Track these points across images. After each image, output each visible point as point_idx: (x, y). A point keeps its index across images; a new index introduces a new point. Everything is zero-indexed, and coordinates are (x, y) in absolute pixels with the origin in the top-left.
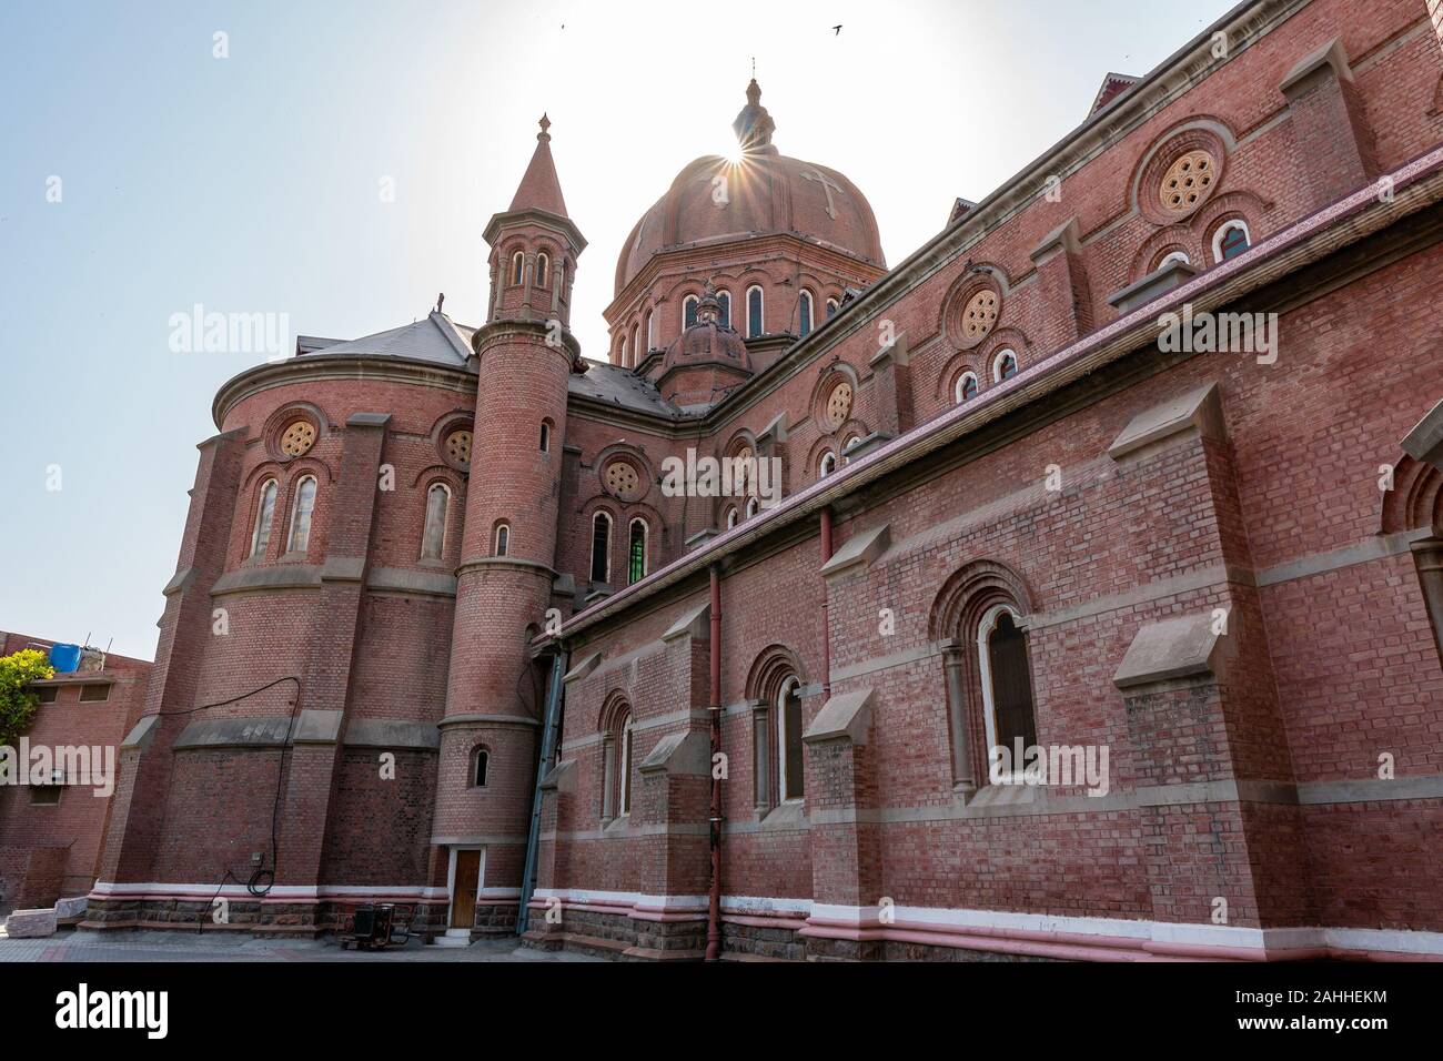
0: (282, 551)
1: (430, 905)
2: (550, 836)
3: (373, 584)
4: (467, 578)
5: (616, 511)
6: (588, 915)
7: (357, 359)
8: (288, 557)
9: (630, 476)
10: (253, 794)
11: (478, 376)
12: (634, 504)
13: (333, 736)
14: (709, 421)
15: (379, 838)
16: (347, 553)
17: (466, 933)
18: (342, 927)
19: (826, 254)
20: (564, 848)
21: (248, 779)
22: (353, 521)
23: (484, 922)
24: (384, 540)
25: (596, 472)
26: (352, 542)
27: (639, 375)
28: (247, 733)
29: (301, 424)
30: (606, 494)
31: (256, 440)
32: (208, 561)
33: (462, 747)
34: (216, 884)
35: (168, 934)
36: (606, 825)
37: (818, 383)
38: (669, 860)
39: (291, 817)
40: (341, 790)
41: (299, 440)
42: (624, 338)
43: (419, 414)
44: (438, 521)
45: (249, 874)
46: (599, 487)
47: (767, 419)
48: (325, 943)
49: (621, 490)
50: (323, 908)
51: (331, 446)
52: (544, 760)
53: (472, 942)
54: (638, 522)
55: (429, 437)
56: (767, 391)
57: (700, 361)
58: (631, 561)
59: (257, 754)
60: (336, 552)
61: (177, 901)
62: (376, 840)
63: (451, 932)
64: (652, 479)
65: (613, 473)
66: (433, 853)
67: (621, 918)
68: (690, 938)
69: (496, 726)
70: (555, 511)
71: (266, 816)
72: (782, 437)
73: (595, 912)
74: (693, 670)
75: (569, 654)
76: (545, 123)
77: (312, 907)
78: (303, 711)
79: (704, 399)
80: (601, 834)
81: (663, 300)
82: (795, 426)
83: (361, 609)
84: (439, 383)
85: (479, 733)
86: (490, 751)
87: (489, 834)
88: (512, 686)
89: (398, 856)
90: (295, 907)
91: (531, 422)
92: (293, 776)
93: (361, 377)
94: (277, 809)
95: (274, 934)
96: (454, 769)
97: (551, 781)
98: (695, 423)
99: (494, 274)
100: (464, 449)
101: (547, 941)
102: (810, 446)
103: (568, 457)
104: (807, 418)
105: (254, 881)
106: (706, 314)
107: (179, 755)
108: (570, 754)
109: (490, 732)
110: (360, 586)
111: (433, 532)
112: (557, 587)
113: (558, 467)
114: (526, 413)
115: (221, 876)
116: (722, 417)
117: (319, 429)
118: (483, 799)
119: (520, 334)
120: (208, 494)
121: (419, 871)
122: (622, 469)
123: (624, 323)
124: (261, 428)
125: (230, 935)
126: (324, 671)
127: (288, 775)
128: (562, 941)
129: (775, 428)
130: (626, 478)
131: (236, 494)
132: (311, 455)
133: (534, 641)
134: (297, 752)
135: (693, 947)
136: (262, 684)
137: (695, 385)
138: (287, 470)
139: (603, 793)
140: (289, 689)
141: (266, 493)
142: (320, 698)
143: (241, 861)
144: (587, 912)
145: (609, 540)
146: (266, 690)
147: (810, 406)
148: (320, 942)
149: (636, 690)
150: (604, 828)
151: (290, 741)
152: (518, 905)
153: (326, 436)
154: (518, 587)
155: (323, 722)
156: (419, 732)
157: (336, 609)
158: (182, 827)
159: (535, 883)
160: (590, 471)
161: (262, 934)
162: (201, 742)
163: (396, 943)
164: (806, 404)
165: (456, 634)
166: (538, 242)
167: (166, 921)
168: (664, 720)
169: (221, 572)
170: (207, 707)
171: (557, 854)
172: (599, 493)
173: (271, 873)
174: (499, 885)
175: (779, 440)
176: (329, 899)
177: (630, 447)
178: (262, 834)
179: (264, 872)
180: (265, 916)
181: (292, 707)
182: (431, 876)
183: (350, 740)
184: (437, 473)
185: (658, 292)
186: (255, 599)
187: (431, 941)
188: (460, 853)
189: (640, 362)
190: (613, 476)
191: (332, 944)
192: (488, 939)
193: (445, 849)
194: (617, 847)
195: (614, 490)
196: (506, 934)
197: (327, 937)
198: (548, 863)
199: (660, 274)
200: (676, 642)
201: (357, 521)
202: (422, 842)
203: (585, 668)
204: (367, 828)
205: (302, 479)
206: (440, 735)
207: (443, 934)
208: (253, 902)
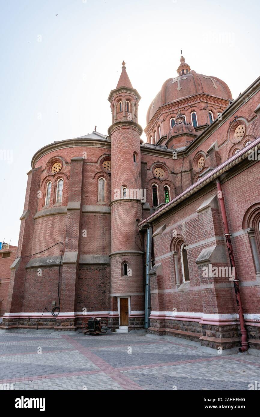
0: (54, 203)
1: (113, 318)
2: (155, 292)
3: (84, 211)
4: (114, 206)
5: (159, 183)
6: (176, 322)
7: (72, 141)
8: (56, 204)
9: (162, 172)
10: (51, 282)
11: (111, 143)
12: (164, 180)
13: (76, 261)
14: (186, 152)
15: (93, 295)
16: (74, 201)
17: (126, 327)
18: (84, 326)
19: (216, 99)
20: (161, 296)
21: (49, 277)
22: (76, 190)
23: (132, 324)
24: (86, 197)
25: (151, 171)
26: (76, 197)
27: (158, 145)
28: (48, 261)
29: (57, 163)
30: (155, 178)
31: (44, 170)
32: (32, 208)
33: (118, 262)
34: (42, 312)
35: (28, 330)
36: (178, 286)
37: (229, 128)
38: (217, 299)
39: (64, 289)
40: (79, 279)
41: (57, 168)
42: (151, 136)
43: (93, 156)
44: (102, 190)
45: (52, 308)
46: (152, 176)
47: (209, 145)
48: (78, 332)
49: (159, 177)
50: (77, 320)
51: (67, 169)
52: (148, 265)
53: (129, 331)
54: (166, 187)
55: (97, 163)
56: (208, 136)
57: (180, 134)
58: (165, 199)
59: (51, 268)
60: (71, 200)
61: (30, 318)
62: (92, 296)
63: (121, 327)
64: (169, 172)
65: (156, 171)
66: (112, 299)
67: (192, 323)
68: (231, 333)
69: (129, 254)
70: (141, 182)
71: (56, 289)
72: (217, 149)
73: (179, 320)
74: (214, 221)
75: (152, 227)
76: (124, 63)
77: (73, 320)
78: (65, 253)
79: (183, 145)
80: (177, 290)
81: (164, 121)
82: (221, 144)
83: (81, 218)
84: (98, 146)
85: (124, 257)
86: (128, 263)
87: (131, 292)
88: (133, 240)
89: (100, 301)
90: (67, 320)
91: (130, 153)
92: (63, 274)
93: (74, 146)
94: (59, 286)
95: (61, 330)
96: (116, 270)
97: (153, 272)
98: (182, 153)
99: (113, 111)
100: (108, 166)
101: (159, 332)
102: (229, 150)
103: (143, 165)
104: (226, 140)
105: (53, 311)
106: (180, 121)
107: (28, 270)
108: (158, 262)
109: (127, 256)
110: (79, 211)
111: (101, 193)
112: (144, 207)
113: (140, 168)
114: (128, 150)
115: (43, 310)
116: (191, 149)
117: (63, 164)
118: (127, 280)
119: (123, 126)
120: (31, 187)
121: (107, 306)
122: (159, 170)
123: (151, 132)
124: (45, 166)
125: (47, 330)
126: (70, 239)
127: (62, 275)
128: (165, 331)
129: (214, 146)
130: (161, 173)
131: (39, 187)
132: (61, 172)
133: (139, 225)
134: (64, 267)
135: (233, 337)
136: (51, 245)
137: (180, 141)
138: (54, 177)
139: (175, 274)
140: (60, 246)
141: (48, 186)
142: (70, 248)
143: (49, 304)
144: (175, 320)
145: (158, 193)
146: (53, 247)
147: (227, 136)
148: (77, 332)
149: (186, 234)
150: (178, 288)
151: (62, 263)
152: (144, 317)
153: (65, 165)
154: (132, 207)
155: (72, 256)
156: (103, 259)
157: (73, 219)
158: (30, 293)
159: (150, 309)
160: (149, 171)
161: (57, 330)
162: (34, 265)
163: (103, 332)
164: (225, 136)
165: (112, 224)
166: (126, 97)
167: (27, 325)
168: (202, 242)
169: (37, 211)
170: (35, 254)
171: (159, 298)
172: (153, 177)
173: (59, 308)
174: (136, 310)
175: (216, 150)
176: (78, 317)
177: (161, 162)
178: (55, 295)
179: (57, 308)
180: (58, 323)
181: (61, 252)
182: (112, 307)
183: (81, 262)
184: (100, 174)
185: (161, 119)
186: (47, 219)
187: (114, 331)
188: (121, 299)
189: (157, 141)
190: (157, 172)
191: (81, 332)
192: (135, 330)
193: (116, 298)
194: (185, 295)
195: (157, 177)
196: (140, 328)
197: (79, 330)
198: (156, 302)
199: (162, 113)
200: (203, 212)
201: (77, 190)
202: (107, 296)
203: (160, 230)
204: (89, 292)
205: (59, 180)
206: (110, 259)
207: (118, 328)
208: (54, 318)
